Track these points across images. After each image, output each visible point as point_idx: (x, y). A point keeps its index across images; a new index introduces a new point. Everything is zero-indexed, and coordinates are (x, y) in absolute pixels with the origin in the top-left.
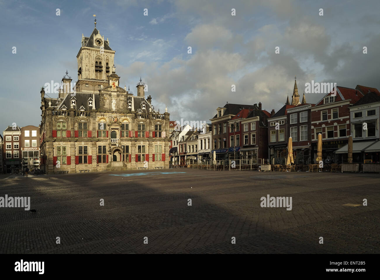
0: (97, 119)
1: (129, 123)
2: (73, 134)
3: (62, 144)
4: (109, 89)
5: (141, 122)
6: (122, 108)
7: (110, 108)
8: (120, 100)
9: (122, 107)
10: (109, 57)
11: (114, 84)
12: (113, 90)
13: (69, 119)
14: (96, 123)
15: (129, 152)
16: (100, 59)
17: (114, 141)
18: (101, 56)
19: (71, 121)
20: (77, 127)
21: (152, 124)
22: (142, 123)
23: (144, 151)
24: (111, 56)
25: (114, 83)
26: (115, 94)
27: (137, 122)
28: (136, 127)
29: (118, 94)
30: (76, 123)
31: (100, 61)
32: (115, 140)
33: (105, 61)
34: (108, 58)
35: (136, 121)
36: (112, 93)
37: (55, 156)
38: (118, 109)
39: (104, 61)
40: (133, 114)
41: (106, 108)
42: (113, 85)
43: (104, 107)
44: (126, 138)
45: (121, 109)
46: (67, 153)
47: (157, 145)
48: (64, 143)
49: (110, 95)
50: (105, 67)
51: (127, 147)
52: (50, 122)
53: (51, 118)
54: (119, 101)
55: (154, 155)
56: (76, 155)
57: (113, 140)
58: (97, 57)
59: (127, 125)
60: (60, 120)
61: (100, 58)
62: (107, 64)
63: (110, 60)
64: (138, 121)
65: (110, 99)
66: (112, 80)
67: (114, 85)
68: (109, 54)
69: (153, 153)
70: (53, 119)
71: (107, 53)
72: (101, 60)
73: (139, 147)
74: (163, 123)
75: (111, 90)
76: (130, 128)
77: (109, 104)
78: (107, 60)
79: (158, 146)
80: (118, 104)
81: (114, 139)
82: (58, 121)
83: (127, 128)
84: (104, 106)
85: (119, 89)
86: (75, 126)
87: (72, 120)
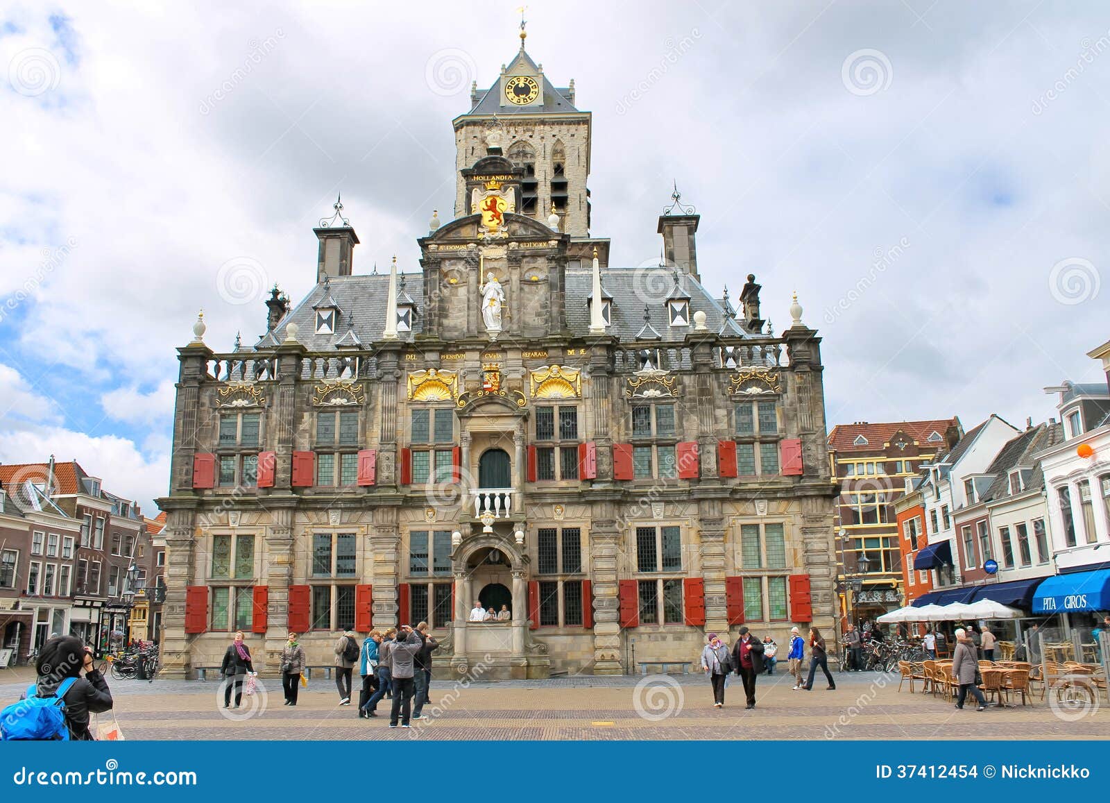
0: (407, 388)
1: (578, 398)
2: (284, 471)
3: (237, 524)
4: (466, 232)
5: (647, 394)
6: (538, 322)
7: (473, 327)
8: (524, 282)
9: (538, 315)
10: (566, 140)
11: (492, 207)
12: (488, 236)
13: (275, 397)
14: (400, 407)
15: (583, 570)
16: (525, 154)
17: (497, 501)
18: (531, 141)
19: (281, 404)
20: (311, 436)
21: (711, 402)
22: (657, 393)
23: (672, 561)
24: (573, 135)
25: (494, 202)
26: (501, 252)
27: (624, 391)
28: (623, 421)
29: (512, 251)
30: (306, 415)
31: (528, 161)
32: (502, 497)
33: (548, 160)
34: (559, 148)
35: (621, 386)
36: (486, 252)
37: (200, 582)
38: (515, 327)
39: (542, 160)
40: (599, 352)
41: (455, 328)
42: (491, 213)
43: (440, 325)
44: (564, 484)
45: (535, 328)
46: (256, 573)
47: (757, 526)
48: (246, 518)
49: (474, 262)
50: (549, 184)
51: (572, 537)
52: (190, 415)
53: (194, 397)
54: (521, 289)
55: (734, 585)
56: (300, 580)
57: (492, 497)
58: (515, 150)
59: (569, 414)
60: (235, 403)
61: (528, 149)
62: (559, 170)
63: (567, 151)
64: (629, 387)
65: (472, 279)
66: (485, 189)
67: (495, 211)
68: (564, 127)
69: (731, 573)
70: (205, 399)
71: (556, 128)
72: (533, 156)
73: (645, 537)
74: (785, 391)
75: (480, 236)
76: (586, 427)
77: (469, 308)
78: (555, 152)
79: (762, 528)
80: (515, 304)
81: (497, 492)
82: (226, 409)
83: (570, 430)
84: (446, 317)
85: (515, 226)
86: (301, 427)
87: (287, 399)
